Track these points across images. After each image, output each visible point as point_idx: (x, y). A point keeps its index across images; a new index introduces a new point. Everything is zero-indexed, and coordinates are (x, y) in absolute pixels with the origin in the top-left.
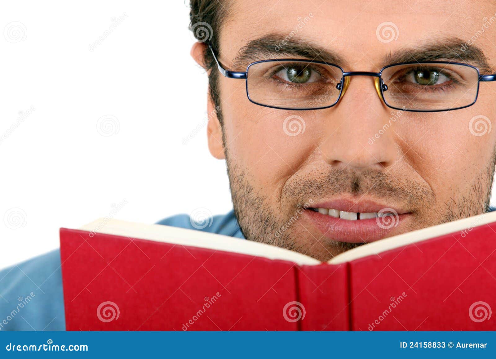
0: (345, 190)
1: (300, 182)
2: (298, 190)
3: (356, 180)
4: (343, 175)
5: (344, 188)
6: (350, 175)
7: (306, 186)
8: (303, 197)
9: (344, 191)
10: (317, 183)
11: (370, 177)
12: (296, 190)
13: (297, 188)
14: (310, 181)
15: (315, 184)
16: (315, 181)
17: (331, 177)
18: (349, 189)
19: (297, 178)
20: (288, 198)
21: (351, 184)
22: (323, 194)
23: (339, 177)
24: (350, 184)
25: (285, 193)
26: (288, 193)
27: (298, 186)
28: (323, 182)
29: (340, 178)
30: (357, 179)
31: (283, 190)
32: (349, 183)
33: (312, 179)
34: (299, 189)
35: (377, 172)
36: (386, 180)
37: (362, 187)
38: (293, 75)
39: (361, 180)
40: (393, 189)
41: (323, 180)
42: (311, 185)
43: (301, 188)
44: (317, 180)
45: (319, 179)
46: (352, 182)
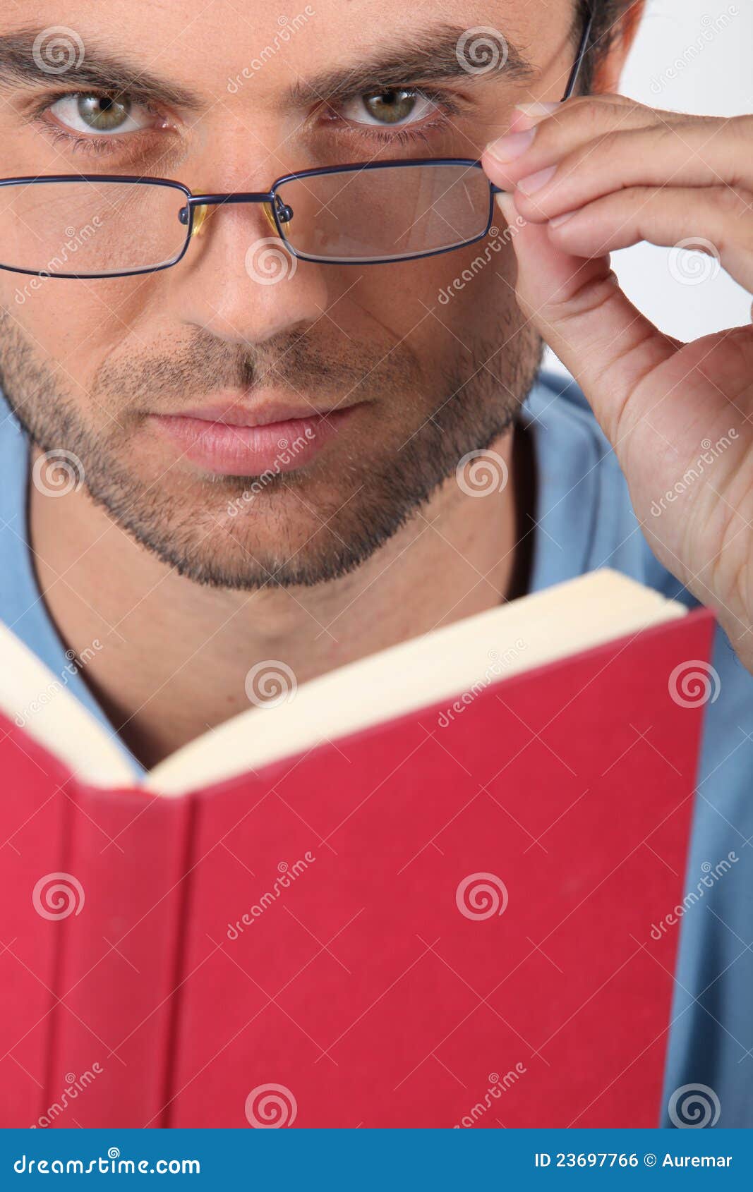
0: (227, 381)
1: (136, 363)
2: (133, 382)
3: (246, 358)
4: (218, 349)
5: (224, 377)
6: (232, 350)
7: (149, 372)
8: (145, 396)
9: (225, 386)
10: (173, 366)
11: (275, 350)
12: (128, 381)
13: (130, 376)
14: (157, 360)
15: (169, 367)
16: (167, 361)
17: (195, 352)
18: (235, 378)
19: (128, 354)
20: (110, 395)
21: (237, 369)
22: (187, 392)
23: (210, 351)
24: (235, 368)
25: (105, 383)
26: (112, 387)
27: (130, 372)
28: (183, 362)
29: (214, 354)
30: (249, 357)
31: (99, 377)
32: (231, 366)
33: (161, 356)
34: (135, 379)
35: (288, 336)
36: (306, 349)
37: (258, 372)
38: (92, 109)
39: (256, 359)
40: (323, 367)
41: (183, 358)
42: (159, 370)
43: (137, 377)
44: (170, 358)
45: (174, 356)
46: (239, 365)
